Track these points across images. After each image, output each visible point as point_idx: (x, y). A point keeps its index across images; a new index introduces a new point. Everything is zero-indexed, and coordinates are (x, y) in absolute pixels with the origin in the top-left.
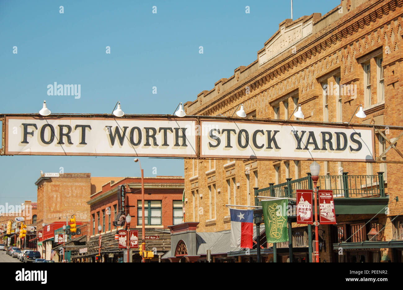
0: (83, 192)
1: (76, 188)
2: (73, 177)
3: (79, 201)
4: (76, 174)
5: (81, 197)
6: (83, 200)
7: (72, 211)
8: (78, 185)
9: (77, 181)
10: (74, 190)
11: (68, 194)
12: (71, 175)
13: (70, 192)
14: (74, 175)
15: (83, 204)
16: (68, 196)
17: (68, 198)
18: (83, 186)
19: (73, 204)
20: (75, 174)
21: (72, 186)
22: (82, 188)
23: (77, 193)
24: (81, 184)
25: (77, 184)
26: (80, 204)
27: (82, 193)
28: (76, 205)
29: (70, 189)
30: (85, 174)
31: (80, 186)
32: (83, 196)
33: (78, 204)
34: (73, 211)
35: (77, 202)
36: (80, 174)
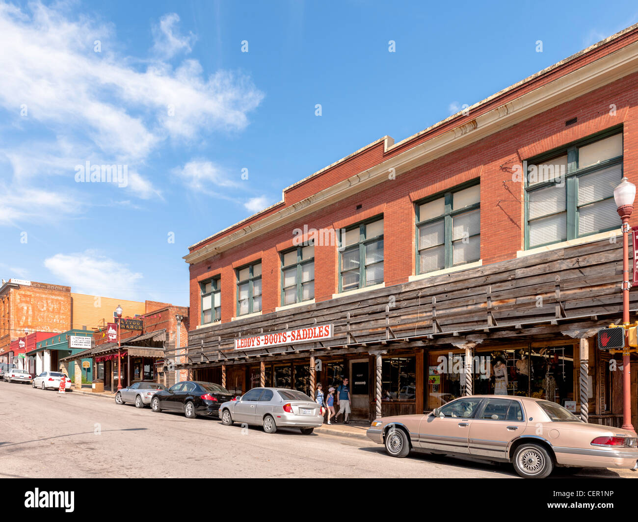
0: (62, 308)
1: (52, 302)
2: (48, 289)
3: (57, 316)
4: (53, 285)
5: (59, 313)
6: (61, 317)
7: (47, 328)
8: (55, 298)
9: (55, 295)
10: (50, 304)
11: (43, 308)
12: (46, 286)
13: (45, 305)
14: (49, 286)
15: (61, 321)
16: (43, 310)
17: (43, 313)
18: (62, 301)
19: (49, 319)
20: (51, 285)
21: (47, 299)
22: (60, 303)
23: (54, 308)
24: (59, 298)
25: (53, 297)
26: (58, 321)
27: (60, 308)
28: (53, 321)
29: (45, 302)
30: (63, 287)
31: (57, 300)
32: (62, 312)
33: (55, 320)
34: (49, 328)
35: (54, 318)
36: (58, 286)
